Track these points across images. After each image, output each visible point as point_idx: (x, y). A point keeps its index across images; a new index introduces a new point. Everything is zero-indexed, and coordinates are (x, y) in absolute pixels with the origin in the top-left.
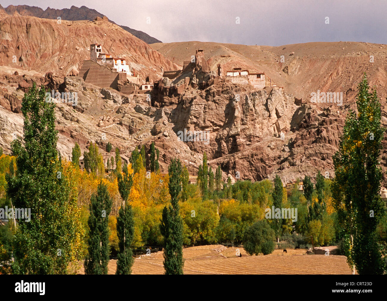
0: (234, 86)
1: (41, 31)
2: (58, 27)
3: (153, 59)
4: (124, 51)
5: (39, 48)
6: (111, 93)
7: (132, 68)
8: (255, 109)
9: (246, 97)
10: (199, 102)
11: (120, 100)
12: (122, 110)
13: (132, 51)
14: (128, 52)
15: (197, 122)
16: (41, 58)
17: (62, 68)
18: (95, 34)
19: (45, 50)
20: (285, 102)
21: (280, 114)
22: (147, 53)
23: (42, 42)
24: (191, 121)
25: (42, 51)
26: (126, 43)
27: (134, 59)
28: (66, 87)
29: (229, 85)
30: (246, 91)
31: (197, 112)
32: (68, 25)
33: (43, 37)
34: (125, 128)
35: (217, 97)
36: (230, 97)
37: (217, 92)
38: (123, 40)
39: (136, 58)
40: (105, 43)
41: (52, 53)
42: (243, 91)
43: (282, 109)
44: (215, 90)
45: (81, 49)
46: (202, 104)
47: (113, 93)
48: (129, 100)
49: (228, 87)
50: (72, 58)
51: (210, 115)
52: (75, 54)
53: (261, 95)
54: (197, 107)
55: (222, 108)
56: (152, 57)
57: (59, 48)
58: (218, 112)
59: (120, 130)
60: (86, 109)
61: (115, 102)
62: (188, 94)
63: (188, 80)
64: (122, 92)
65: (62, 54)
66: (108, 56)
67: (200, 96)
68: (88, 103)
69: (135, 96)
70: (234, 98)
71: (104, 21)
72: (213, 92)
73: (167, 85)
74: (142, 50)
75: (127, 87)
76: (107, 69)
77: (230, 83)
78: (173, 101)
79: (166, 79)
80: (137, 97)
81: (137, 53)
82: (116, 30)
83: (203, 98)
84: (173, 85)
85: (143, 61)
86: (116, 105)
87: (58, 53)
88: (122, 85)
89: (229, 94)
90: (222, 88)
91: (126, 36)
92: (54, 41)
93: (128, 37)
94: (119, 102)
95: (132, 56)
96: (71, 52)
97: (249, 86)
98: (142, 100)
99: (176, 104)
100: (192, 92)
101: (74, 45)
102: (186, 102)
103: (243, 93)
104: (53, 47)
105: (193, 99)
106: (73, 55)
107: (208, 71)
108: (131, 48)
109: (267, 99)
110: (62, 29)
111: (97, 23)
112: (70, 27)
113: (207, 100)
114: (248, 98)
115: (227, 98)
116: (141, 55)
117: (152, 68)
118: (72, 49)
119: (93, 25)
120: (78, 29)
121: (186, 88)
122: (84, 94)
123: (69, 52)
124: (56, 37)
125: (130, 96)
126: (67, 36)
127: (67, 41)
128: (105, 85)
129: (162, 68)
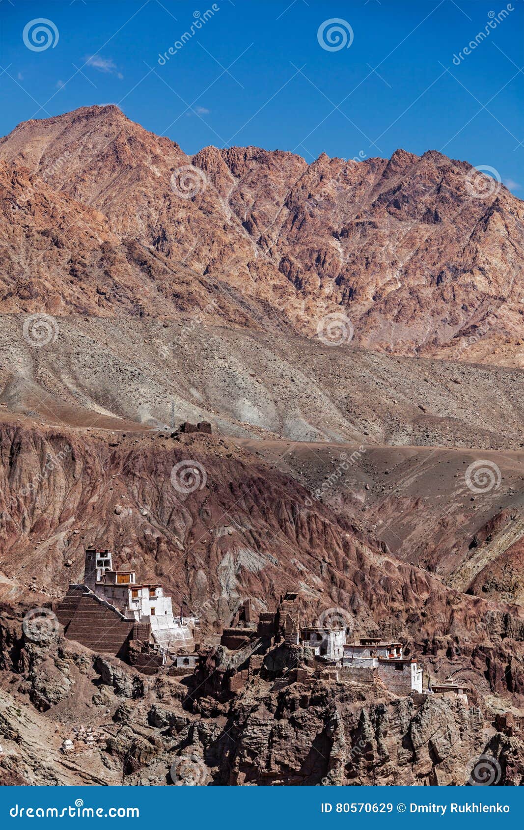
0: (339, 688)
1: (45, 461)
2: (87, 448)
3: (308, 537)
4: (233, 516)
5: (32, 505)
6: (110, 670)
7: (241, 567)
8: (378, 743)
9: (362, 715)
10: (262, 718)
11: (129, 686)
12: (122, 714)
13: (254, 517)
14: (245, 519)
15: (253, 764)
16: (32, 531)
17: (70, 562)
19: (45, 511)
20: (458, 726)
21: (441, 755)
22: (296, 520)
23: (41, 488)
24: (241, 760)
25: (38, 512)
26: (245, 493)
27: (255, 539)
28: (23, 646)
29: (328, 687)
30: (364, 699)
31: (254, 741)
32: (110, 445)
34: (117, 759)
35: (299, 712)
36: (327, 712)
37: (300, 700)
38: (240, 485)
39: (260, 535)
40: (191, 494)
41: (59, 519)
42: (359, 699)
43: (445, 742)
44: (297, 695)
45: (126, 512)
46: (266, 725)
47: (118, 669)
48: (146, 689)
49: (325, 690)
50: (99, 536)
51: (281, 750)
52: (109, 525)
53: (398, 711)
54: (255, 730)
55: (307, 735)
56: (306, 531)
57: (78, 507)
58: (299, 743)
59: (104, 764)
60: (55, 703)
61: (118, 691)
62: (249, 694)
63: (257, 661)
64: (136, 667)
65: (79, 524)
66: (124, 578)
67: (266, 704)
68: (60, 688)
69: (158, 680)
70: (333, 716)
71: (202, 433)
72: (293, 701)
73: (221, 666)
74: (283, 512)
75: (147, 658)
76: (114, 610)
77: (331, 680)
78: (220, 707)
79: (222, 651)
80: (160, 685)
81: (266, 521)
82: (227, 456)
83: (271, 711)
84: (232, 666)
85: (277, 542)
86: (120, 699)
87: (72, 519)
88: (137, 651)
89: (325, 706)
90: (313, 693)
91: (251, 473)
92: (70, 486)
93: (256, 475)
94: (127, 690)
95: (251, 531)
96: (102, 519)
97: (374, 689)
98: (169, 694)
99: (225, 715)
100: (258, 692)
101: (114, 501)
102: (239, 716)
103: (358, 704)
104: (64, 502)
105: (254, 709)
106: (104, 528)
107: (297, 645)
108: (256, 508)
109: (412, 720)
110: (94, 455)
111: (182, 439)
112: (116, 448)
113: (279, 716)
114: (367, 717)
115: (322, 714)
116: (277, 526)
117: (295, 564)
118: (104, 512)
119: (170, 445)
120: (132, 456)
121: (251, 680)
122: (57, 666)
123: (96, 520)
124: (77, 476)
125: (149, 681)
126: (103, 475)
127: (100, 490)
128: (106, 647)
129: (324, 560)
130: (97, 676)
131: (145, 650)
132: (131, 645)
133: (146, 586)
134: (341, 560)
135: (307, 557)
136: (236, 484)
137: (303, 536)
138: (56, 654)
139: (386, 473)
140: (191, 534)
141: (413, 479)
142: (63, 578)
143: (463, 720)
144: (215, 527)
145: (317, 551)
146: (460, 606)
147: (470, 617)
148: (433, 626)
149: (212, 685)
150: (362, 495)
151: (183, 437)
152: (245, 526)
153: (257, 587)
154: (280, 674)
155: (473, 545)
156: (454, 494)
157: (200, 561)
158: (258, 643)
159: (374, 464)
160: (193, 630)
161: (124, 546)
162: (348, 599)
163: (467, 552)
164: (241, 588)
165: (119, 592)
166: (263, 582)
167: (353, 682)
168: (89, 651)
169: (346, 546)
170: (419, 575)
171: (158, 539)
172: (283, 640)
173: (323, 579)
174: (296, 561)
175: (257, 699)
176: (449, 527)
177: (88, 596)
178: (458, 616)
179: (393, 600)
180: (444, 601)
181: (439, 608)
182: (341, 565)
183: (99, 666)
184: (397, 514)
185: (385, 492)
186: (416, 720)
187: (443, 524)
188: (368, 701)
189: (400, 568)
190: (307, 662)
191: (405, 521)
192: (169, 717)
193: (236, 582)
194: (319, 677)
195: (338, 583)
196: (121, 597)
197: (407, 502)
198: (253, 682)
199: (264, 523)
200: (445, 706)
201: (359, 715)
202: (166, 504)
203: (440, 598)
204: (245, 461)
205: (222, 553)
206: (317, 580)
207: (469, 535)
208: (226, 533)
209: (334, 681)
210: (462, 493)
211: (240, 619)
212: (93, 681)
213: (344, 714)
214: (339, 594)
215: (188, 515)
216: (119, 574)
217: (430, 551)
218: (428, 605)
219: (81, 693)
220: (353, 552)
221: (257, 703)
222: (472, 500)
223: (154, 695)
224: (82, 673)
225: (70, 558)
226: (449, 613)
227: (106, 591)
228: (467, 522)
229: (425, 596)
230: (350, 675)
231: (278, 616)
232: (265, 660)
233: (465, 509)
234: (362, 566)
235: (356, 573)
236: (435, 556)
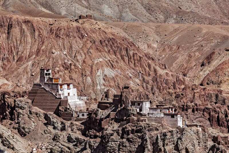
0: (147, 125)
1: (22, 31)
2: (40, 26)
3: (133, 62)
4: (102, 54)
5: (17, 50)
6: (51, 119)
7: (106, 76)
8: (164, 148)
9: (157, 137)
10: (115, 138)
11: (59, 126)
12: (57, 137)
13: (110, 54)
14: (106, 55)
16: (17, 61)
18: (75, 34)
19: (22, 53)
20: (197, 141)
23: (21, 43)
25: (20, 53)
26: (106, 44)
27: (111, 63)
28: (15, 109)
29: (143, 125)
30: (158, 130)
31: (112, 148)
32: (50, 25)
33: (23, 38)
35: (131, 136)
36: (143, 136)
38: (104, 41)
39: (113, 62)
40: (84, 45)
41: (29, 56)
42: (156, 130)
43: (192, 148)
44: (130, 129)
45: (57, 53)
46: (117, 141)
47: (54, 118)
48: (66, 127)
49: (142, 126)
50: (45, 63)
52: (50, 58)
53: (172, 135)
54: (112, 144)
55: (134, 145)
56: (132, 60)
57: (36, 51)
58: (131, 149)
60: (28, 133)
61: (55, 128)
62: (110, 129)
63: (113, 115)
64: (62, 118)
65: (37, 58)
66: (57, 80)
67: (117, 133)
68: (30, 127)
69: (71, 123)
70: (145, 137)
71: (88, 19)
72: (128, 131)
73: (98, 117)
74: (122, 52)
75: (67, 114)
76: (52, 94)
77: (144, 122)
78: (98, 134)
79: (98, 110)
80: (72, 125)
81: (116, 56)
82: (99, 29)
83: (119, 136)
84: (102, 117)
85: (120, 65)
86: (55, 131)
87: (34, 56)
88: (62, 111)
89: (142, 133)
90: (137, 127)
91: (109, 36)
92: (33, 42)
93: (111, 37)
94: (58, 127)
95: (109, 60)
96: (46, 56)
97: (162, 126)
98: (76, 129)
99: (100, 137)
100: (113, 127)
101: (51, 48)
102: (105, 137)
103: (156, 132)
104: (31, 49)
105: (112, 135)
106: (48, 60)
107: (129, 108)
108: (111, 50)
109: (178, 139)
110: (43, 29)
111: (80, 22)
112: (52, 26)
113: (122, 138)
114: (159, 137)
115: (140, 136)
116: (120, 58)
117: (128, 74)
118: (48, 53)
119: (75, 24)
120: (59, 29)
121: (110, 123)
122: (29, 118)
123: (44, 56)
124: (36, 38)
125: (68, 123)
126: (47, 37)
127: (46, 43)
128: (49, 110)
129: (140, 72)
130: (46, 122)
131: (65, 111)
132: (60, 109)
133: (66, 84)
134: (147, 72)
135: (133, 71)
136: (103, 40)
137: (131, 62)
138: (29, 112)
139: (166, 35)
140: (84, 62)
141: (177, 38)
142: (30, 81)
143: (199, 138)
144: (94, 59)
145: (137, 68)
146: (197, 91)
147: (202, 95)
148: (186, 99)
149: (94, 125)
150: (155, 44)
151: (81, 21)
152: (107, 58)
153: (112, 84)
154: (123, 120)
155: (203, 65)
156: (194, 44)
157: (88, 73)
158: (113, 107)
159: (161, 31)
160: (86, 102)
161: (56, 67)
162: (150, 88)
163: (200, 68)
164: (105, 84)
165: (54, 86)
166: (115, 82)
167: (153, 123)
168: (42, 111)
169: (149, 66)
170: (180, 78)
171: (71, 64)
172: (123, 106)
173: (140, 80)
174: (128, 72)
175: (113, 131)
176: (192, 58)
177: (42, 88)
178: (196, 95)
179: (169, 88)
180: (191, 89)
181: (188, 91)
182: (147, 74)
183: (46, 117)
184: (170, 52)
185: (165, 43)
186: (180, 139)
187: (190, 56)
188: (160, 131)
189: (172, 75)
190: (134, 115)
191: (174, 55)
192: (76, 139)
193: (103, 82)
194: (139, 121)
195: (146, 82)
196: (56, 88)
197: (175, 47)
198: (111, 123)
199: (115, 57)
200: (192, 133)
201: (156, 137)
202: (74, 49)
203: (189, 88)
204: (106, 31)
205: (97, 70)
206: (137, 81)
207: (201, 61)
208: (99, 61)
209: (145, 123)
210: (198, 43)
211: (105, 97)
212: (44, 124)
213: (150, 136)
214: (147, 86)
215: (83, 54)
216: (54, 79)
217: (184, 68)
218: (184, 91)
219: (39, 129)
220: (152, 69)
221: (113, 132)
222: (202, 46)
223: (70, 129)
224: (40, 120)
225: (33, 72)
226: (193, 94)
227: (49, 86)
228: (200, 56)
229: (183, 87)
230: (152, 120)
231: (121, 95)
232: (116, 114)
233: (199, 50)
234: (156, 75)
235: (154, 77)
236: (186, 70)
